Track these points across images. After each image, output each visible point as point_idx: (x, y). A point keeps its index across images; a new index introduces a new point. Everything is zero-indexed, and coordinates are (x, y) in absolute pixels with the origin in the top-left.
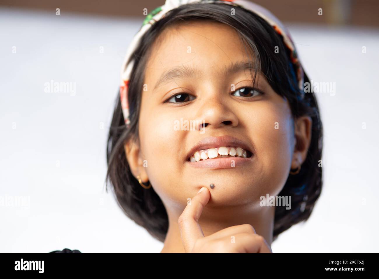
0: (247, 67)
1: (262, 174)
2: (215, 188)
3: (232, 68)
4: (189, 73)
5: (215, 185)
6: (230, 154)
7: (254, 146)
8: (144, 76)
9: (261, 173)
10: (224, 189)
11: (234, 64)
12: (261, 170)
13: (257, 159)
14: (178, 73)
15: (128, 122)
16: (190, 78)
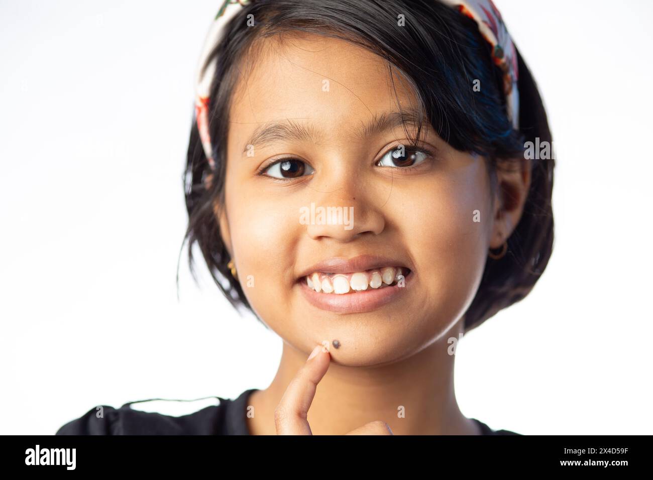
0: (403, 119)
1: (425, 308)
2: (340, 348)
3: (376, 124)
4: (299, 133)
5: (341, 342)
6: (372, 285)
7: (413, 261)
8: (228, 117)
9: (423, 306)
10: (356, 349)
11: (379, 117)
12: (424, 302)
13: (418, 281)
14: (282, 133)
15: (212, 163)
16: (302, 142)
